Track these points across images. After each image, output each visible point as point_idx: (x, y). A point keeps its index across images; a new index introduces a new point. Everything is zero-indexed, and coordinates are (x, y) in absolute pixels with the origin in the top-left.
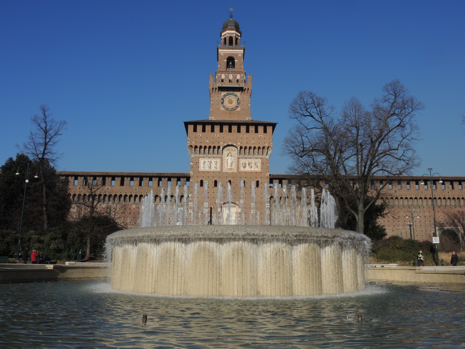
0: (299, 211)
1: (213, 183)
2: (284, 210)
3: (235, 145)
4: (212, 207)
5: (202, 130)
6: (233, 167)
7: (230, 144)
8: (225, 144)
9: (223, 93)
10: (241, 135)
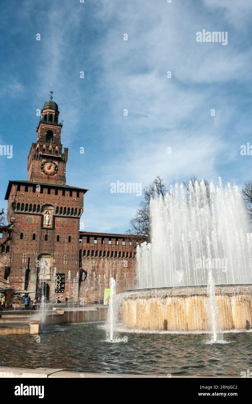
0: (102, 263)
1: (32, 236)
2: (90, 262)
3: (53, 205)
4: (30, 258)
5: (24, 189)
6: (50, 224)
7: (49, 203)
8: (45, 204)
9: (44, 160)
10: (58, 197)
